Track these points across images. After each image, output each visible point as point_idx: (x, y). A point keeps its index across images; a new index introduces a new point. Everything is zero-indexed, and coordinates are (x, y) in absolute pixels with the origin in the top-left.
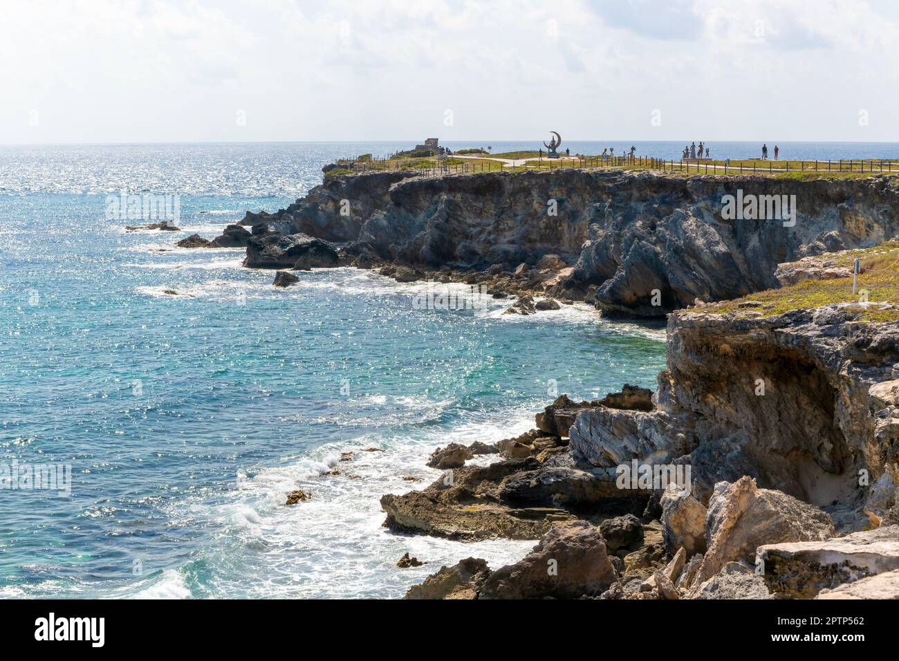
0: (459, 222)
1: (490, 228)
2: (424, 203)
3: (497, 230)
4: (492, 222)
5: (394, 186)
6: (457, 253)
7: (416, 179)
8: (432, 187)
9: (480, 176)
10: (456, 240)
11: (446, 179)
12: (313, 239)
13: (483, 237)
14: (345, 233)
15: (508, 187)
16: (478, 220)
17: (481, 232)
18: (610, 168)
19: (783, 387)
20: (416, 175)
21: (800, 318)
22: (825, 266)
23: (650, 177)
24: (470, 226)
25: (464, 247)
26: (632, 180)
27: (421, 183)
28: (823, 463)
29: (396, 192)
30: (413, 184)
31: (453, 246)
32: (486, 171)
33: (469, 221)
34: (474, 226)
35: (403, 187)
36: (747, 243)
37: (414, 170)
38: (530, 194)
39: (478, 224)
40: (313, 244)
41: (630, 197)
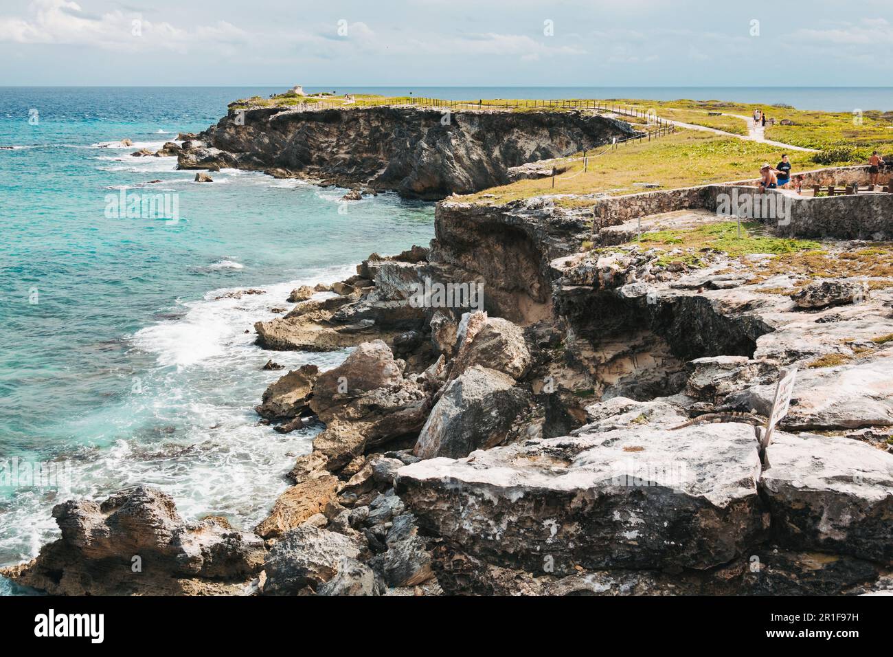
0: (314, 140)
1: (334, 144)
2: (292, 129)
3: (338, 145)
4: (335, 140)
5: (272, 117)
6: (313, 160)
7: (285, 113)
8: (296, 117)
9: (326, 111)
10: (312, 152)
11: (305, 113)
12: (221, 151)
13: (329, 149)
14: (243, 147)
15: (345, 117)
16: (326, 139)
17: (328, 147)
18: (407, 105)
19: (508, 248)
20: (287, 109)
21: (518, 205)
22: (537, 169)
23: (432, 111)
24: (321, 142)
25: (318, 156)
26: (420, 113)
27: (290, 115)
28: (534, 296)
29: (272, 122)
30: (284, 116)
31: (311, 155)
32: (330, 107)
33: (321, 140)
34: (323, 143)
35: (278, 117)
36: (492, 153)
37: (286, 106)
38: (358, 122)
39: (326, 142)
40: (221, 155)
41: (419, 125)
